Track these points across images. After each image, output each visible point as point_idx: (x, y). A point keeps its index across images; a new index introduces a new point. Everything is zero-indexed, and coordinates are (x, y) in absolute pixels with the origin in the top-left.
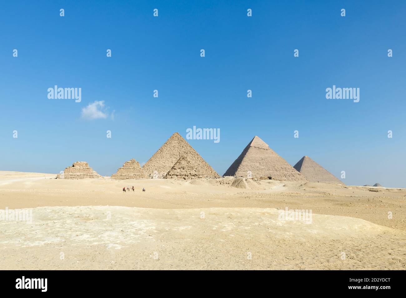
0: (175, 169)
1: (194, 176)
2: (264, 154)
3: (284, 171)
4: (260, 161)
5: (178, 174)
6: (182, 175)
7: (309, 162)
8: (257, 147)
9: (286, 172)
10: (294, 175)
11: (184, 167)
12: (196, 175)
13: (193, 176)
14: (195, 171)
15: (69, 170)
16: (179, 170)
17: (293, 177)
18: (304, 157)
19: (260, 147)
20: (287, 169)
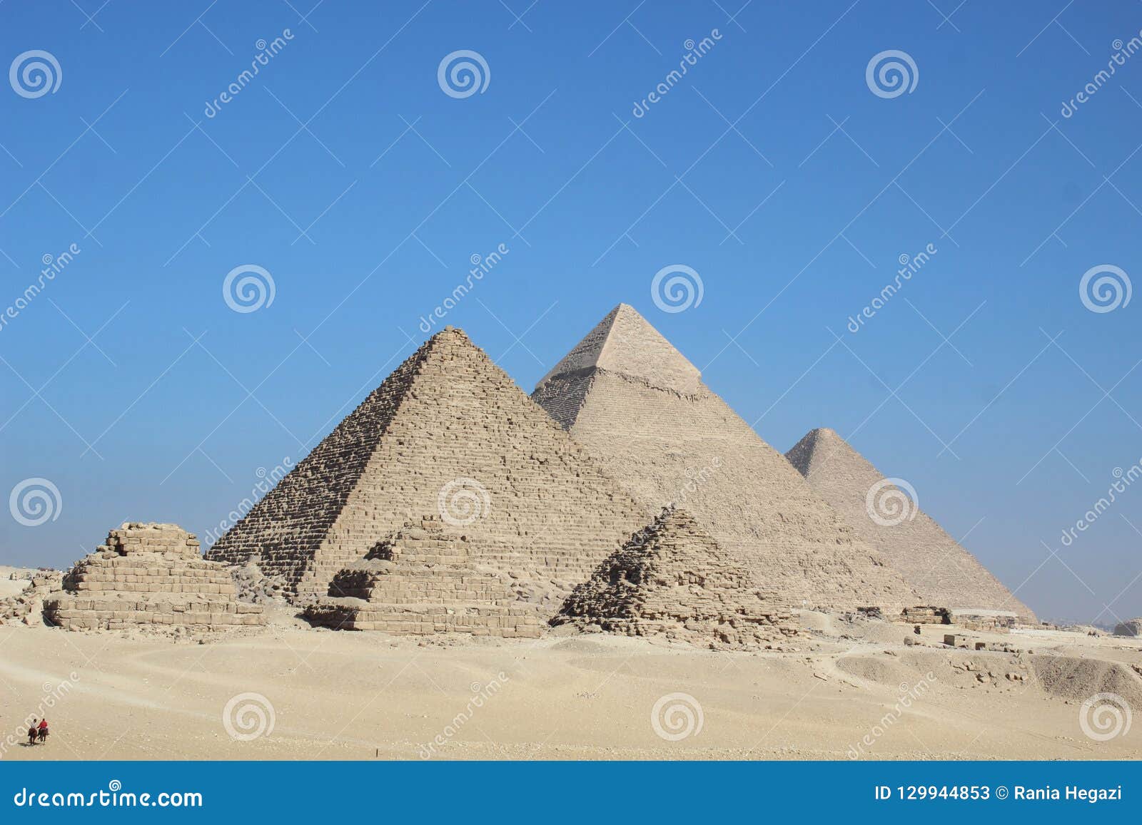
0: (663, 583)
1: (759, 622)
2: (677, 425)
3: (797, 540)
4: (660, 471)
5: (687, 611)
6: (706, 619)
7: (844, 468)
8: (637, 379)
9: (807, 547)
10: (849, 562)
11: (703, 574)
12: (767, 617)
13: (753, 621)
14: (757, 594)
15: (110, 577)
16: (683, 592)
17: (845, 578)
18: (815, 432)
19: (653, 381)
20: (810, 523)
